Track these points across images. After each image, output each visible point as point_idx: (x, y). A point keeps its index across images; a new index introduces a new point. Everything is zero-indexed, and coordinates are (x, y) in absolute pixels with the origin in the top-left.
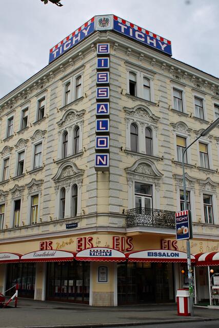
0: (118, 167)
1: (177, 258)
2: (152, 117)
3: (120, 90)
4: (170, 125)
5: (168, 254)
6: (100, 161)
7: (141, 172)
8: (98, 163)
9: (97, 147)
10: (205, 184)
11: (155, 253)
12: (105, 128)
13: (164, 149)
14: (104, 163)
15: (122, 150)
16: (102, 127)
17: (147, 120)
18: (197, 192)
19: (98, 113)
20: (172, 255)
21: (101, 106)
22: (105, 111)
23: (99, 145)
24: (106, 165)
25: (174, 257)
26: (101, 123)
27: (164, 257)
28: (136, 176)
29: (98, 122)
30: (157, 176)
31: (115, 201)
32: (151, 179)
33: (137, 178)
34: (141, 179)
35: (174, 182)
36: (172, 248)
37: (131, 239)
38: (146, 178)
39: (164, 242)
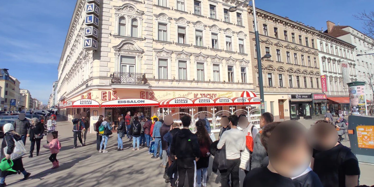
0: (107, 47)
1: (143, 103)
2: (137, 12)
4: (153, 16)
5: (135, 101)
6: (87, 43)
7: (126, 49)
8: (85, 45)
9: (86, 34)
11: (124, 101)
12: (90, 21)
13: (146, 33)
14: (89, 45)
15: (111, 35)
16: (89, 20)
17: (133, 14)
18: (174, 59)
19: (87, 11)
20: (139, 102)
21: (89, 6)
22: (92, 10)
23: (86, 33)
24: (90, 46)
25: (141, 103)
26: (88, 18)
27: (132, 103)
29: (87, 17)
30: (138, 51)
31: (103, 69)
32: (134, 53)
33: (122, 53)
34: (126, 53)
35: (154, 54)
36: (149, 97)
37: (115, 92)
38: (130, 53)
39: (142, 93)
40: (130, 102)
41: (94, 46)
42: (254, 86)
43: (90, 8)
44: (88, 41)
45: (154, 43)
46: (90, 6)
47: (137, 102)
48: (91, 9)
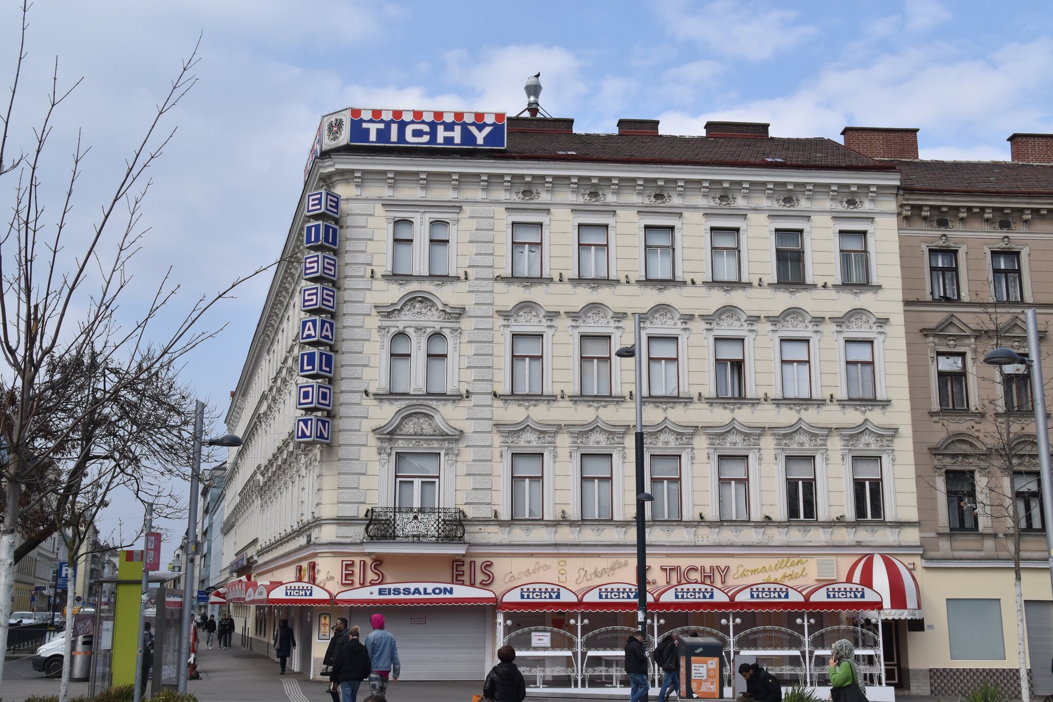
0: (358, 430)
1: (448, 596)
2: (444, 311)
3: (369, 269)
4: (496, 315)
6: (302, 430)
7: (411, 431)
8: (300, 434)
9: (300, 404)
10: (587, 432)
11: (394, 590)
12: (310, 367)
13: (470, 375)
14: (308, 433)
15: (367, 395)
16: (308, 365)
17: (432, 320)
18: (563, 453)
19: (303, 338)
20: (437, 591)
21: (308, 324)
23: (302, 401)
24: (311, 435)
25: (442, 596)
26: (306, 357)
27: (417, 596)
28: (400, 442)
30: (448, 435)
31: (348, 495)
32: (435, 442)
33: (401, 445)
34: (411, 445)
35: (497, 440)
36: (480, 577)
37: (379, 563)
38: (422, 442)
39: (457, 566)
40: (412, 591)
41: (322, 436)
42: (920, 532)
43: (309, 329)
44: (305, 422)
45: (498, 403)
46: (310, 324)
47: (430, 594)
48: (312, 332)
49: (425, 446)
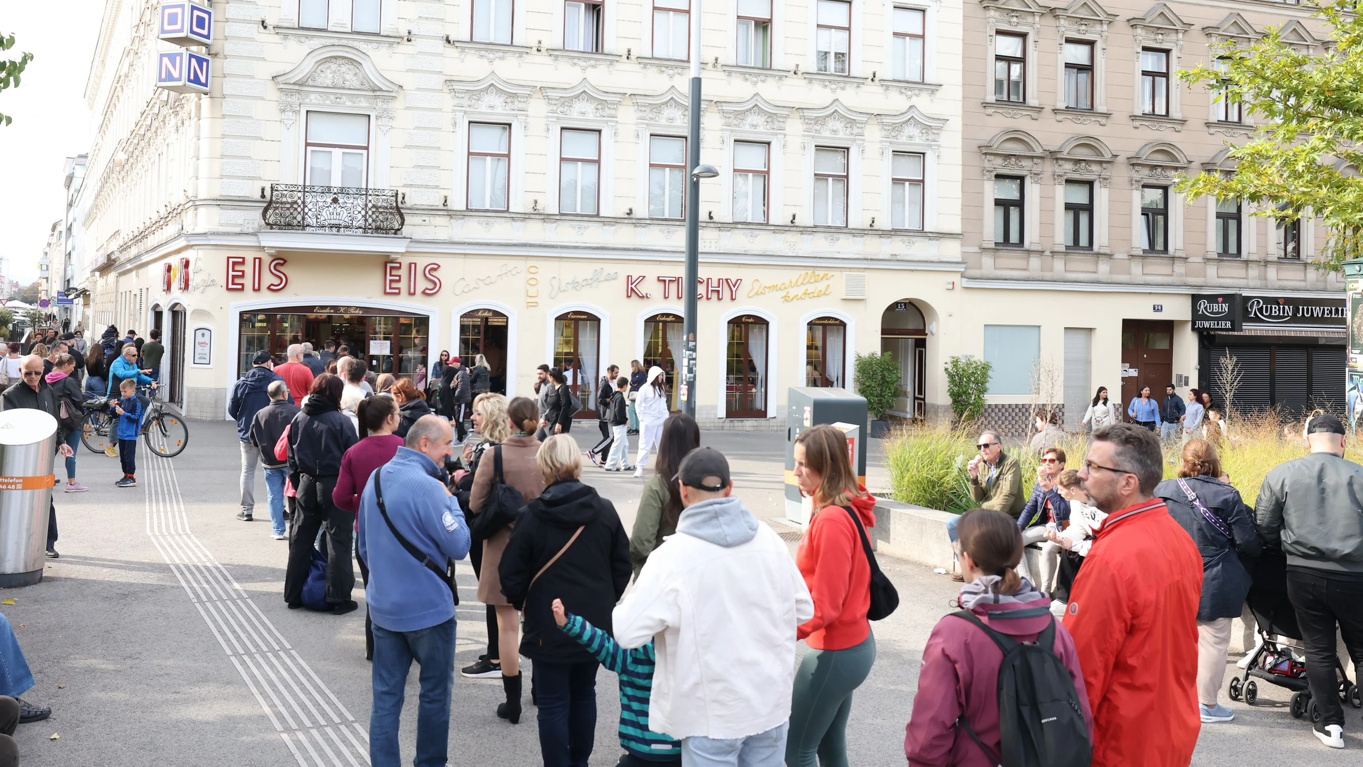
0: (252, 77)
6: (167, 70)
7: (328, 82)
8: (163, 76)
9: (164, 31)
10: (570, 98)
14: (176, 74)
15: (265, 27)
18: (537, 124)
23: (167, 27)
24: (180, 78)
28: (312, 96)
30: (381, 90)
31: (236, 168)
32: (362, 100)
33: (314, 101)
34: (328, 102)
35: (449, 102)
36: (422, 284)
37: (282, 262)
38: (344, 98)
39: (391, 268)
41: (197, 81)
44: (172, 57)
45: (450, 51)
49: (348, 103)
